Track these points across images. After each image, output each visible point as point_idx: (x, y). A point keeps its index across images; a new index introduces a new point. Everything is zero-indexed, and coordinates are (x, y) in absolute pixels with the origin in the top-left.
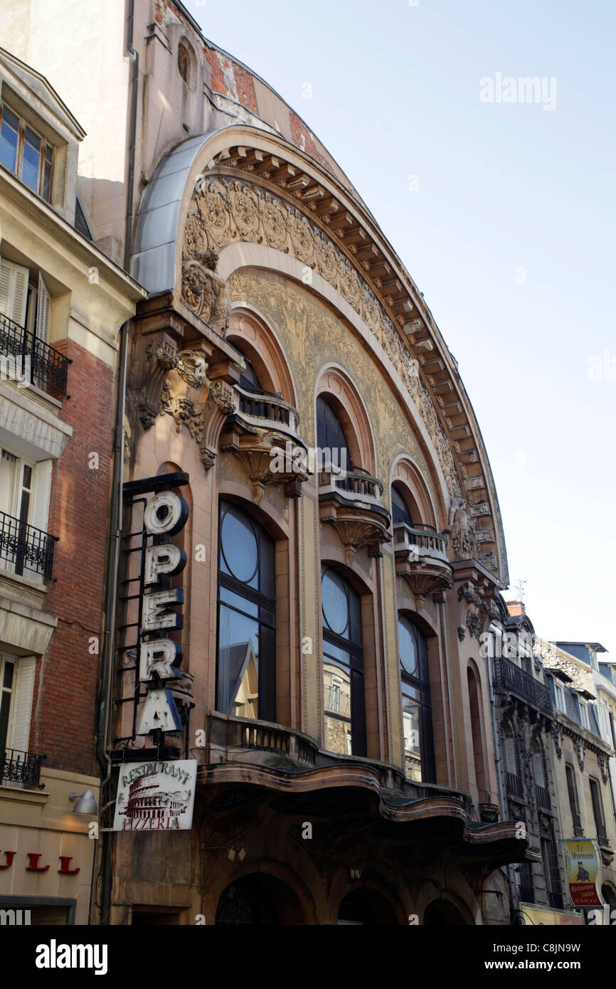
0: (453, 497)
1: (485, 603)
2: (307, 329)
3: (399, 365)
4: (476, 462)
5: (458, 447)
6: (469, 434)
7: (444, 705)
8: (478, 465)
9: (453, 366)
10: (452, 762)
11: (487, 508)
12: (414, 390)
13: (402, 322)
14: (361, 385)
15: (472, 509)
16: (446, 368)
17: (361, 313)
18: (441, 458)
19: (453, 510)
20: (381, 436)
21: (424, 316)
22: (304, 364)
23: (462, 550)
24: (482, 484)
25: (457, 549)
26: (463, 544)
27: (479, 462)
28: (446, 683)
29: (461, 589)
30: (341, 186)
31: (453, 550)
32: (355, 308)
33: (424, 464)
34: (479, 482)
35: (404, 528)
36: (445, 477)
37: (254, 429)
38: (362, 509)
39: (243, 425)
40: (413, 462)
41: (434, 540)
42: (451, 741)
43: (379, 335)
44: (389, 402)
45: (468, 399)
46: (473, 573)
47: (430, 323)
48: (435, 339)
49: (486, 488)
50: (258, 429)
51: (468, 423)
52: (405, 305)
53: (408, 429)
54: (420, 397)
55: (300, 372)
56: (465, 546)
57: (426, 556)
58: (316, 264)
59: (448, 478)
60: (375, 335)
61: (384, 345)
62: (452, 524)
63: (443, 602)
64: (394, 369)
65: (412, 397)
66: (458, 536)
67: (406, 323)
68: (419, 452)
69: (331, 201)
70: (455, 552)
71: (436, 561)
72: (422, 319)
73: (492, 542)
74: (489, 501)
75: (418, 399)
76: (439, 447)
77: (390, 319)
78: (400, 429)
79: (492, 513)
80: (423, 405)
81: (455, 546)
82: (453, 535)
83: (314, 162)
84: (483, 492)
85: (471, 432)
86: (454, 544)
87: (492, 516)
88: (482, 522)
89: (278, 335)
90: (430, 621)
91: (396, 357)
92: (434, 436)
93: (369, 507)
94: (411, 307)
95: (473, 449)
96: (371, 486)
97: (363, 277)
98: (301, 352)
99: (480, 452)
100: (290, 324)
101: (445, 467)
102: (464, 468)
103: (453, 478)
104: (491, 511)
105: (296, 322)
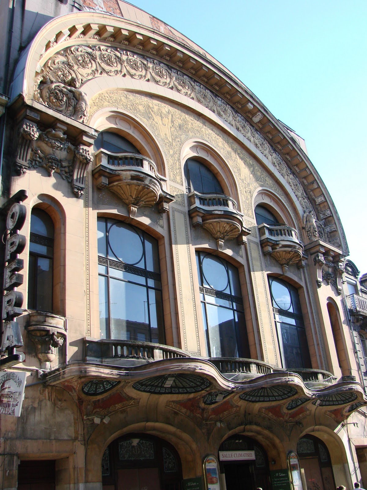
0: (305, 209)
1: (335, 265)
2: (172, 122)
3: (252, 139)
4: (317, 188)
5: (305, 181)
6: (309, 173)
7: (312, 325)
8: (318, 190)
9: (290, 136)
10: (320, 356)
11: (329, 212)
12: (267, 152)
13: (251, 117)
14: (222, 150)
15: (321, 215)
16: (285, 137)
17: (216, 112)
18: (293, 188)
19: (305, 215)
20: (242, 177)
21: (262, 110)
22: (170, 140)
23: (313, 237)
24: (323, 199)
25: (310, 237)
26: (313, 233)
27: (319, 187)
28: (312, 313)
29: (315, 258)
30: (181, 44)
31: (308, 238)
32: (210, 110)
33: (281, 192)
34: (321, 199)
35: (264, 226)
36: (298, 198)
37: (117, 172)
38: (218, 214)
39: (108, 171)
40: (273, 192)
41: (286, 231)
42: (318, 345)
43: (233, 123)
44: (248, 160)
45: (305, 153)
46: (320, 248)
47: (268, 114)
48: (273, 122)
49: (326, 201)
50: (120, 172)
51: (307, 167)
52: (248, 106)
53: (265, 174)
54: (271, 155)
55: (167, 144)
56: (314, 234)
57: (281, 240)
58: (174, 86)
59: (300, 199)
60: (229, 123)
61: (238, 129)
62: (305, 223)
63: (304, 267)
64: (249, 142)
65: (265, 156)
66: (310, 229)
67: (253, 117)
68: (276, 186)
69: (177, 53)
70: (309, 238)
71: (288, 242)
72: (261, 112)
73: (336, 231)
74: (330, 208)
75: (270, 157)
76: (291, 182)
77: (241, 115)
78: (259, 174)
79: (332, 214)
80: (274, 160)
81: (308, 235)
82: (307, 229)
83: (155, 31)
84: (325, 204)
85: (311, 171)
86: (308, 234)
87: (333, 216)
88: (328, 221)
89: (146, 125)
90: (296, 279)
91: (249, 134)
92: (286, 177)
93: (222, 213)
94: (252, 106)
95: (314, 181)
96: (225, 201)
97: (216, 94)
98: (167, 133)
99: (318, 182)
100: (157, 119)
101: (297, 193)
102: (311, 192)
103: (304, 199)
104: (331, 213)
105: (162, 118)
